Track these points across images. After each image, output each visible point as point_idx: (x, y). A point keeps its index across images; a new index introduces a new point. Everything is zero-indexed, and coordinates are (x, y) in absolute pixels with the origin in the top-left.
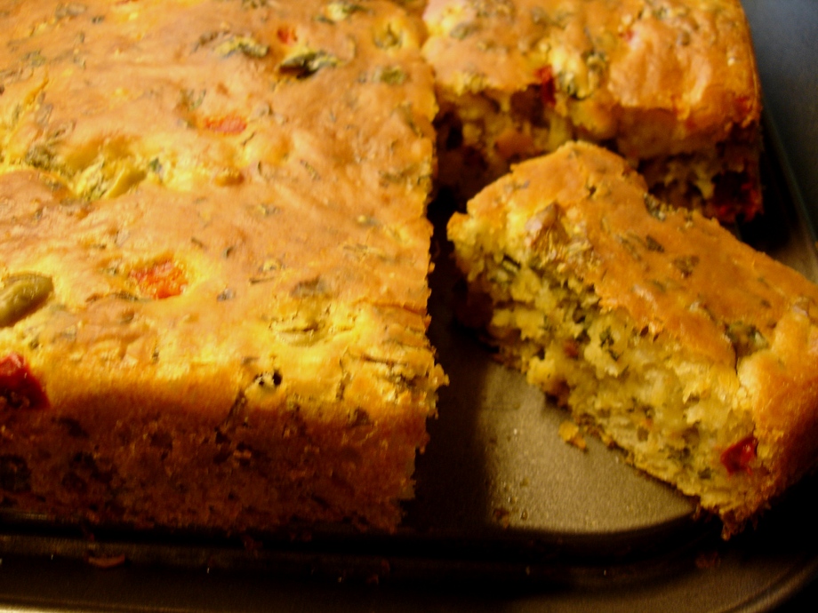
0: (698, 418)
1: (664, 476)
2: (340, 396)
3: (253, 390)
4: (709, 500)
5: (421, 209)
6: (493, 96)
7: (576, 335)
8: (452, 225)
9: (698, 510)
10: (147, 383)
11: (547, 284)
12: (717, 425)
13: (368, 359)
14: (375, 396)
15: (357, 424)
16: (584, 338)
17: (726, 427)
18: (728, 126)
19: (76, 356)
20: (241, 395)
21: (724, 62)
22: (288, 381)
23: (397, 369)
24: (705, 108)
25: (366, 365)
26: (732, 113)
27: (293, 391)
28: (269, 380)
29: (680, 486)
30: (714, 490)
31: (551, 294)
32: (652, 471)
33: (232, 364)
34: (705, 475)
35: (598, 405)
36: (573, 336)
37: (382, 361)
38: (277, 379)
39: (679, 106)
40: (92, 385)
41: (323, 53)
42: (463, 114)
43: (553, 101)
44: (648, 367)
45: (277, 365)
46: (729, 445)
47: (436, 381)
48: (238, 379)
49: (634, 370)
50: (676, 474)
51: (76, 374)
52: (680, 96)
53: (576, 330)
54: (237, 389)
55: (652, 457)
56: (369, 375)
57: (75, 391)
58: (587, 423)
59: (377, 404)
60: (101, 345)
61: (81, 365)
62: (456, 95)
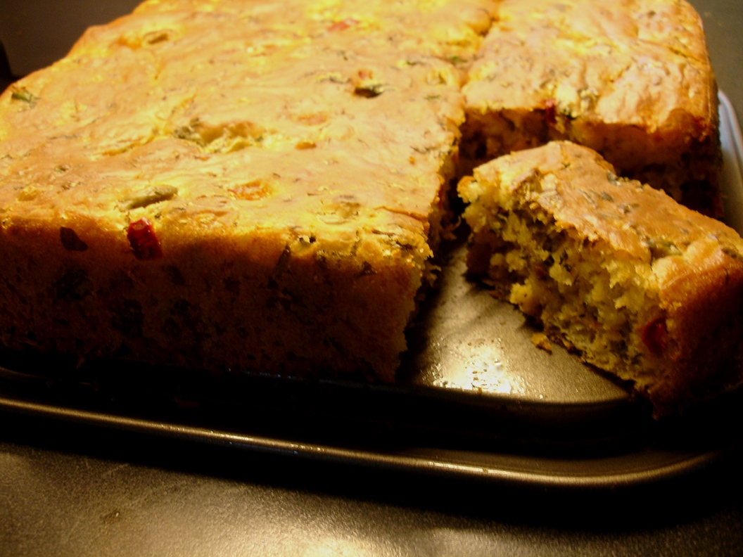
0: (623, 304)
1: (608, 368)
2: (354, 253)
3: (295, 245)
4: (640, 383)
5: (437, 169)
6: (508, 116)
7: (544, 259)
8: (461, 186)
9: (633, 395)
10: (227, 237)
11: (524, 221)
12: (637, 308)
13: (376, 232)
14: (377, 254)
15: (363, 274)
16: (550, 262)
17: (642, 308)
18: (687, 139)
19: (183, 221)
20: (287, 247)
21: (686, 95)
22: (319, 240)
23: (395, 238)
24: (667, 126)
25: (374, 236)
26: (690, 130)
27: (323, 247)
28: (307, 239)
29: (619, 374)
30: (642, 374)
31: (527, 230)
32: (599, 365)
33: (284, 229)
34: (635, 361)
35: (562, 317)
36: (542, 260)
37: (385, 234)
38: (312, 240)
39: (649, 123)
40: (191, 239)
41: (387, 84)
42: (486, 130)
43: (555, 122)
44: (591, 274)
45: (313, 231)
46: (646, 323)
47: (422, 251)
48: (286, 237)
49: (583, 278)
50: (616, 365)
51: (182, 231)
52: (650, 117)
53: (544, 255)
54: (285, 243)
55: (599, 354)
56: (375, 241)
57: (181, 243)
58: (554, 334)
59: (379, 259)
60: (202, 215)
61: (186, 227)
62: (480, 115)
